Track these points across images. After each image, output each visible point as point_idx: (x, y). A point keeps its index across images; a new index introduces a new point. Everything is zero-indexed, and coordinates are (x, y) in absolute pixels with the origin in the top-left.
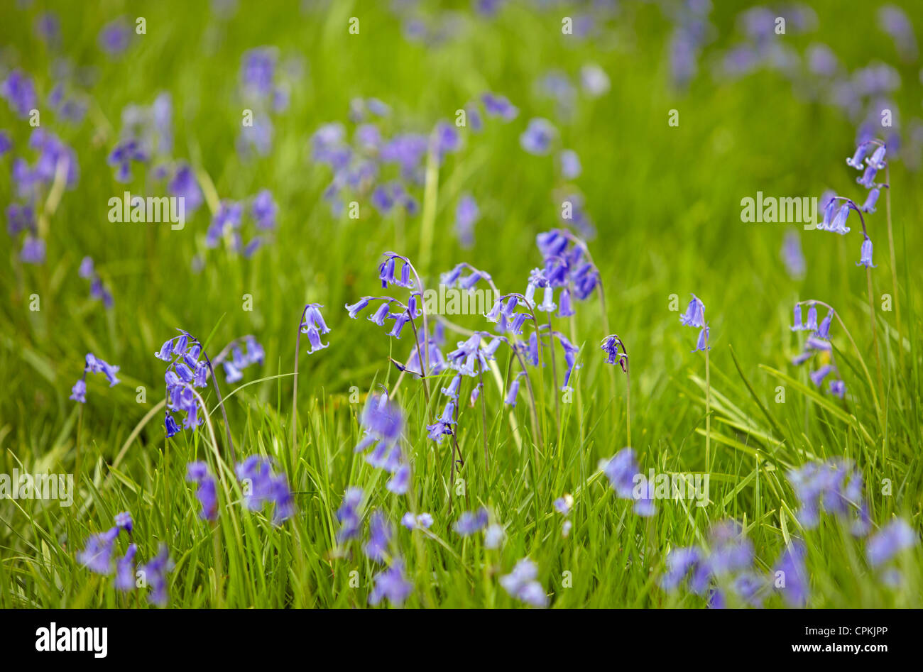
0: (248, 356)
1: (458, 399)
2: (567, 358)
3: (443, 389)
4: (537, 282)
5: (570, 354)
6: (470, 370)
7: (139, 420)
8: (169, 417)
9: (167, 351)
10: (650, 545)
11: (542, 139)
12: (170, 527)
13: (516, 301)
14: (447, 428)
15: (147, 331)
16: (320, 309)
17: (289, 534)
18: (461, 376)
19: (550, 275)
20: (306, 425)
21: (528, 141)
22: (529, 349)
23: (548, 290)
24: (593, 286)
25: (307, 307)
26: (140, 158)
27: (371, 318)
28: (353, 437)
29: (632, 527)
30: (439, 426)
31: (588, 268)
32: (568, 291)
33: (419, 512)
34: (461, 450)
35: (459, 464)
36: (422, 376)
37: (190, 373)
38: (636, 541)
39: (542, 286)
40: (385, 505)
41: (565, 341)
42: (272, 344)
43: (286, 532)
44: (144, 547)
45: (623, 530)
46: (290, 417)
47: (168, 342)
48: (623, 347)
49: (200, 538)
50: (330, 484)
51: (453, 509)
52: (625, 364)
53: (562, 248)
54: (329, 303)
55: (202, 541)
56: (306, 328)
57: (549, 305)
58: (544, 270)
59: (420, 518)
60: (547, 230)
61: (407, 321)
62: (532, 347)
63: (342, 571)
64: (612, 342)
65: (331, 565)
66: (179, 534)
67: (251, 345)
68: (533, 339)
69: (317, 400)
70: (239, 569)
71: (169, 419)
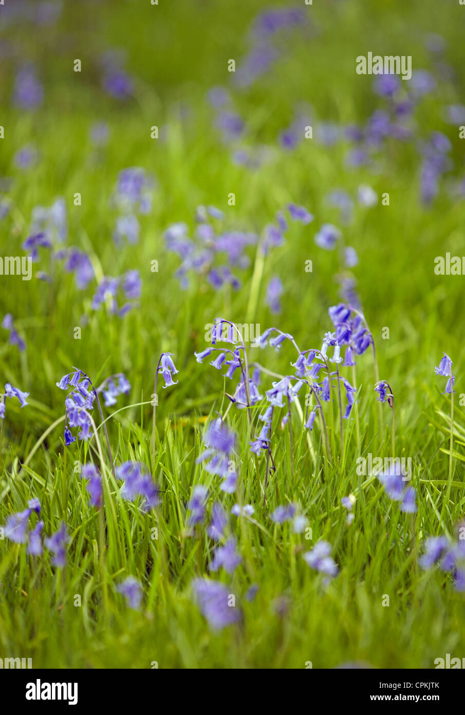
0: (119, 388)
1: (271, 424)
2: (348, 396)
3: (260, 416)
4: (329, 342)
5: (350, 393)
6: (279, 402)
7: (43, 431)
8: (67, 431)
9: (64, 383)
10: (408, 532)
11: (331, 239)
12: (65, 509)
13: (314, 355)
14: (264, 444)
15: (49, 368)
16: (171, 356)
17: (151, 517)
18: (273, 407)
19: (339, 336)
20: (162, 438)
21: (321, 240)
22: (321, 389)
23: (337, 348)
24: (368, 345)
25: (163, 355)
26: (46, 245)
27: (212, 363)
28: (196, 448)
29: (395, 519)
30: (258, 443)
31: (364, 332)
32: (351, 348)
33: (244, 505)
34: (273, 459)
35: (272, 470)
36: (247, 406)
37: (83, 400)
38: (397, 529)
39: (332, 345)
40: (218, 498)
41: (347, 384)
42: (138, 380)
43: (149, 516)
44: (47, 523)
45: (389, 521)
46: (151, 432)
47: (65, 376)
48: (390, 389)
49: (87, 518)
50: (179, 481)
51: (266, 502)
52: (391, 401)
53: (346, 317)
54: (179, 351)
55: (89, 520)
56: (162, 370)
57: (337, 358)
58: (334, 333)
59: (245, 508)
60: (336, 304)
61: (238, 366)
62: (324, 388)
63: (188, 545)
64: (382, 386)
65: (180, 540)
66: (72, 514)
67: (122, 380)
68: (326, 382)
69: (170, 421)
70: (115, 540)
71: (68, 432)
